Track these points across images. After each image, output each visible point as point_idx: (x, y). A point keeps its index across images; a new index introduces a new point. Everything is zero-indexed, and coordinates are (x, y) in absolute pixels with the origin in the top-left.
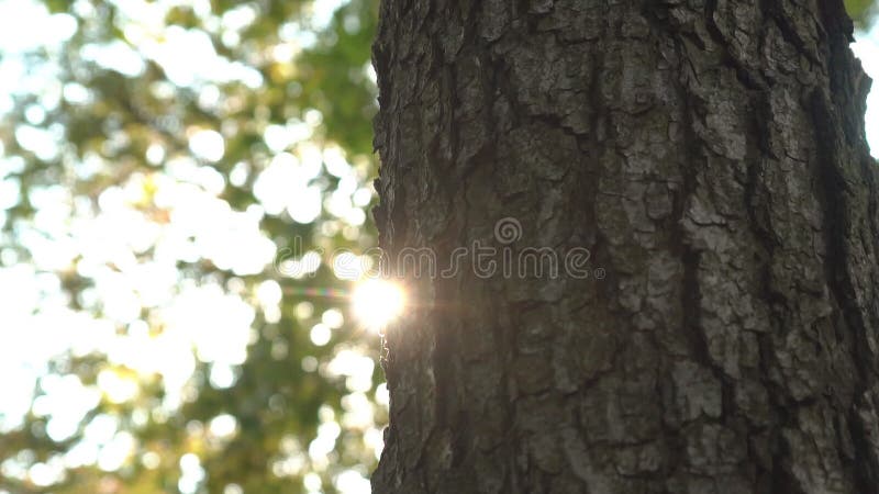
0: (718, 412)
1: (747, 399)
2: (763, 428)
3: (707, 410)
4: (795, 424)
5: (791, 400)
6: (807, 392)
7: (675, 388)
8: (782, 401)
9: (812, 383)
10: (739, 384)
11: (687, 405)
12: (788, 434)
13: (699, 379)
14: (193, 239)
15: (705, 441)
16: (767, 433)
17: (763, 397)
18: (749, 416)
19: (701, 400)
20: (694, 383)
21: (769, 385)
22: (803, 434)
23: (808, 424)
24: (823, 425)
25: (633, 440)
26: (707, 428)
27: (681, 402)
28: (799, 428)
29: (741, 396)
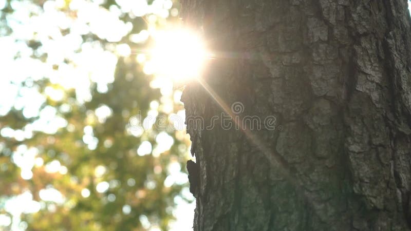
0: (326, 38)
1: (339, 33)
2: (346, 45)
3: (321, 38)
4: (359, 44)
5: (358, 34)
6: (365, 30)
7: (308, 29)
8: (354, 34)
9: (367, 27)
10: (335, 27)
11: (313, 37)
12: (356, 47)
13: (318, 25)
14: (88, 24)
15: (320, 51)
16: (347, 48)
17: (346, 32)
18: (339, 40)
19: (319, 33)
20: (317, 27)
21: (349, 27)
22: (362, 47)
23: (365, 43)
24: (371, 45)
25: (290, 51)
26: (321, 45)
27: (310, 35)
28: (361, 45)
29: (336, 32)
